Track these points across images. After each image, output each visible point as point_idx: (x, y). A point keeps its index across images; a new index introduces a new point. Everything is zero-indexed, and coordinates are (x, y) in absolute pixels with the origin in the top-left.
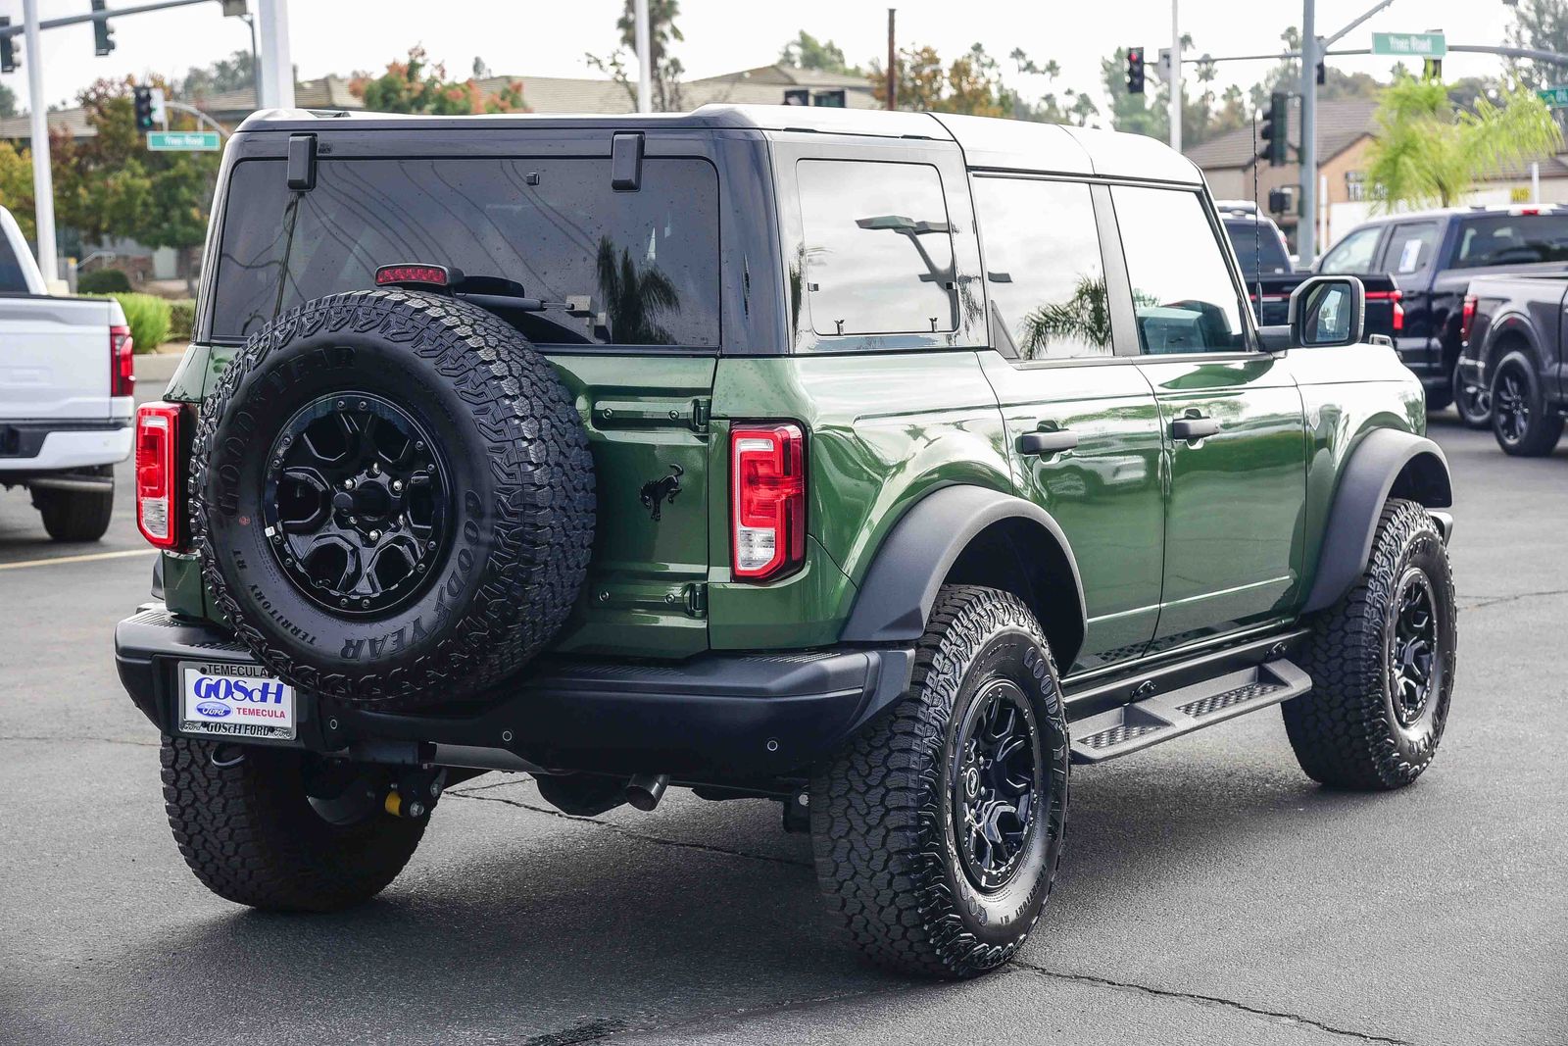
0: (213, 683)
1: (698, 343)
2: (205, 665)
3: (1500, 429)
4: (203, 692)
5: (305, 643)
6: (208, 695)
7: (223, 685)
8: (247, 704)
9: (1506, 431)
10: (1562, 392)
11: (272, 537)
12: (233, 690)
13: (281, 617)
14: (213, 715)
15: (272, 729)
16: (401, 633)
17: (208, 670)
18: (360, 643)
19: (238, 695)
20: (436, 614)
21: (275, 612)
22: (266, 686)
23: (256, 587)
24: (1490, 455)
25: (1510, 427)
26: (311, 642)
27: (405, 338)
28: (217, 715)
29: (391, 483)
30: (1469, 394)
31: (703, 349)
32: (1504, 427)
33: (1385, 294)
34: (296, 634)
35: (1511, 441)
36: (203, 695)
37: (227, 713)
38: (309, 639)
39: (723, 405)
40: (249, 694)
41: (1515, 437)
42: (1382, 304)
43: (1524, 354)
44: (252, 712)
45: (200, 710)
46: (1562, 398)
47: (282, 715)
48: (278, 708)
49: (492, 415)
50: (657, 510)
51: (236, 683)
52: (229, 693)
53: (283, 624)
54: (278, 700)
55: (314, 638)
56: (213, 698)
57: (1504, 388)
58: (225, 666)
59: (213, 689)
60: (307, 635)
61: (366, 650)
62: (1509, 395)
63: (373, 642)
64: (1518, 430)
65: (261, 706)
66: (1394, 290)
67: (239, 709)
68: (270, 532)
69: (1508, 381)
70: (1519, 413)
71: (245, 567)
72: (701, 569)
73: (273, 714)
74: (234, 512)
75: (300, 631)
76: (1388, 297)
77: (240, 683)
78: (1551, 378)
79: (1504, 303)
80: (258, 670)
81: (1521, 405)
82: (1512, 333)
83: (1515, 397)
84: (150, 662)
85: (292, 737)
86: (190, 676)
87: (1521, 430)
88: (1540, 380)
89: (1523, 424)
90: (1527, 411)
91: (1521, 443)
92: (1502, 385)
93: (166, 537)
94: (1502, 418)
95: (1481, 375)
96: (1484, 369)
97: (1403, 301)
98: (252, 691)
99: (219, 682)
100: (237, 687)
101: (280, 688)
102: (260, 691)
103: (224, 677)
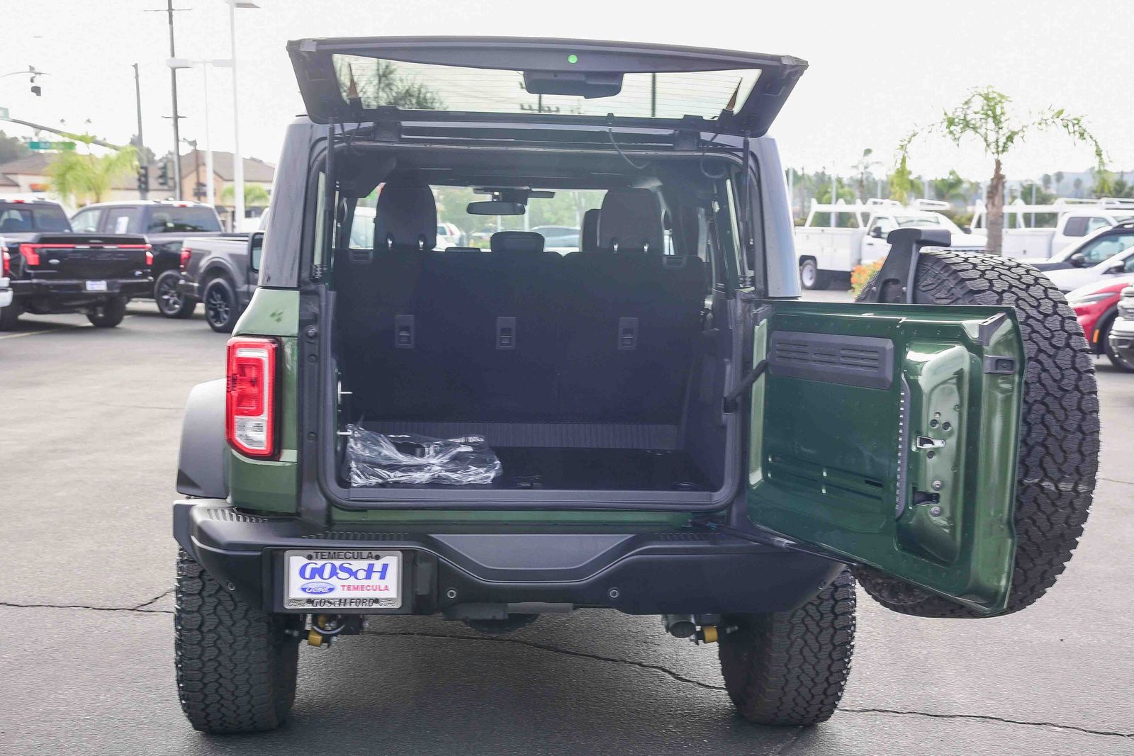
0: (318, 566)
2: (311, 552)
3: (211, 318)
4: (308, 574)
6: (312, 577)
7: (328, 569)
8: (352, 582)
9: (214, 320)
12: (338, 571)
14: (317, 593)
15: (376, 601)
17: (314, 557)
19: (342, 575)
22: (371, 566)
24: (204, 332)
25: (217, 317)
28: (321, 593)
30: (164, 299)
32: (213, 317)
33: (141, 246)
35: (218, 325)
36: (307, 577)
37: (331, 590)
40: (354, 574)
41: (221, 322)
42: (141, 252)
43: (225, 279)
44: (356, 588)
45: (304, 590)
47: (386, 588)
48: (382, 583)
51: (341, 566)
52: (334, 573)
54: (383, 577)
56: (317, 578)
57: (212, 296)
58: (332, 552)
59: (319, 572)
62: (215, 300)
64: (221, 318)
65: (366, 583)
66: (146, 243)
67: (343, 586)
69: (214, 293)
73: (378, 588)
76: (143, 248)
77: (344, 565)
78: (243, 292)
79: (209, 253)
80: (365, 553)
81: (223, 306)
82: (217, 269)
83: (219, 302)
84: (259, 554)
85: (398, 605)
86: (295, 562)
87: (225, 319)
88: (236, 293)
89: (225, 316)
90: (227, 309)
91: (225, 326)
92: (210, 296)
93: (263, 448)
94: (212, 313)
95: (196, 291)
96: (198, 287)
97: (150, 250)
98: (357, 571)
99: (324, 566)
100: (342, 568)
101: (385, 567)
102: (365, 571)
103: (330, 561)
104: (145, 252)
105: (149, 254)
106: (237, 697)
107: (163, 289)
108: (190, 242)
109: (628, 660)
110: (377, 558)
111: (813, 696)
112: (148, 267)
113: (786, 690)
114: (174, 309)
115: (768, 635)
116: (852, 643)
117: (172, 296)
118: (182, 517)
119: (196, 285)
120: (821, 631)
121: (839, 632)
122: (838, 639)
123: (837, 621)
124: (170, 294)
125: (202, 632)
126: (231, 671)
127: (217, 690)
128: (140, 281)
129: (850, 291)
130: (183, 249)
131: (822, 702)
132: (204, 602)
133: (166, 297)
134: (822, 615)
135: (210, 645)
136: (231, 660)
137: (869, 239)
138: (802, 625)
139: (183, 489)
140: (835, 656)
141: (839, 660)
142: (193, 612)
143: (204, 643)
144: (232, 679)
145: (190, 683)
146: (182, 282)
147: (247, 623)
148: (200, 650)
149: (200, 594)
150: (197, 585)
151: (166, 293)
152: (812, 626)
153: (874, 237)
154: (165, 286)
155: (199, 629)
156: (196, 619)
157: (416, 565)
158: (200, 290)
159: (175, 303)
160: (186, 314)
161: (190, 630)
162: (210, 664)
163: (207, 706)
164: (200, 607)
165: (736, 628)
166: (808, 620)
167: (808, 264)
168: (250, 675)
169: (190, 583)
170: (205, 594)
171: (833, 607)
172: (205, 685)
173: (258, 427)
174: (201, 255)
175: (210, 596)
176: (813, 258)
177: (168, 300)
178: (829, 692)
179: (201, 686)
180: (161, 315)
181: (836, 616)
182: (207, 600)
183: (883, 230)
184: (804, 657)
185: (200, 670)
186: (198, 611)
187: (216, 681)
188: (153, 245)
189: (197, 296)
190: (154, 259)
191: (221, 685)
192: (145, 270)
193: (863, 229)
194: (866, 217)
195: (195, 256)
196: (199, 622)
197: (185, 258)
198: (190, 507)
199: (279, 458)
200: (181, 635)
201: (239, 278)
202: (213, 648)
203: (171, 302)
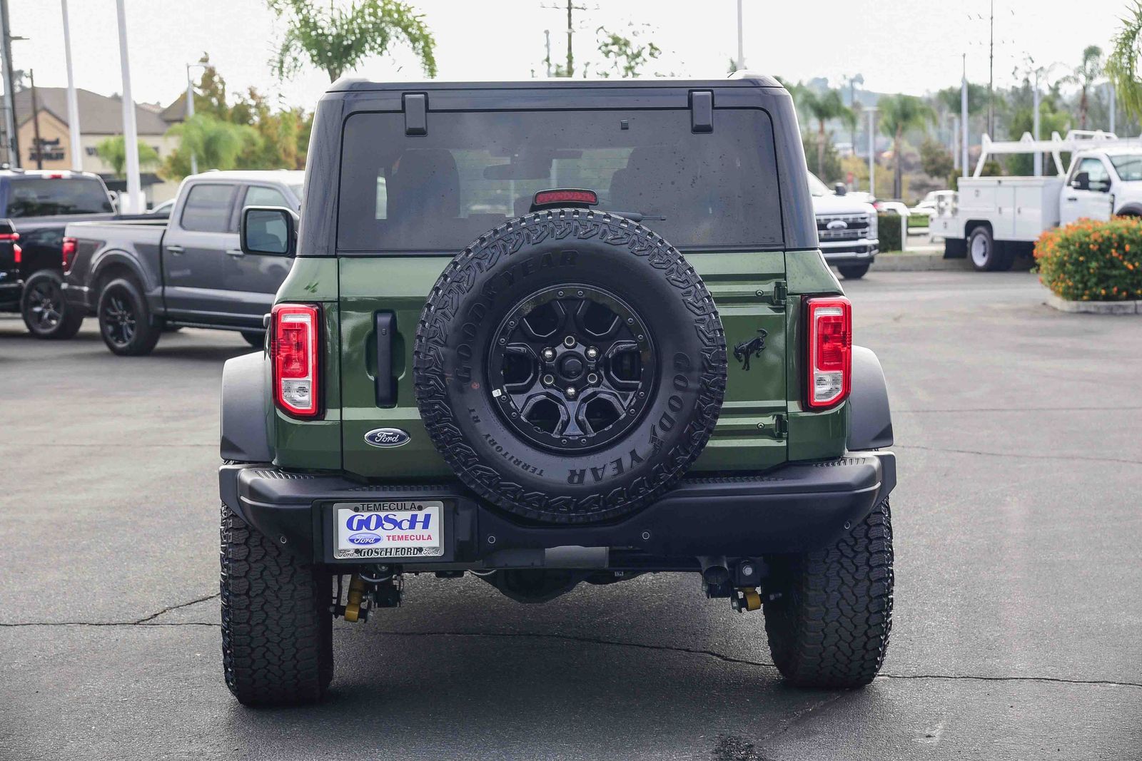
0: (365, 518)
1: (768, 241)
2: (359, 505)
3: (109, 337)
4: (355, 526)
5: (535, 475)
6: (359, 528)
7: (374, 520)
8: (397, 532)
9: (115, 338)
10: (166, 308)
11: (499, 397)
12: (383, 522)
13: (513, 457)
14: (364, 544)
15: (420, 550)
16: (619, 461)
17: (361, 508)
18: (583, 472)
19: (387, 525)
20: (651, 446)
21: (507, 453)
22: (414, 517)
23: (489, 435)
24: (99, 356)
25: (118, 333)
26: (540, 474)
27: (623, 242)
28: (368, 543)
29: (586, 352)
30: (35, 312)
31: (773, 245)
32: (112, 335)
33: (7, 236)
34: (527, 469)
35: (120, 345)
36: (355, 528)
37: (377, 540)
38: (537, 472)
39: (793, 285)
40: (398, 525)
41: (124, 342)
42: (6, 244)
43: (127, 279)
44: (400, 538)
45: (352, 541)
46: (166, 311)
47: (429, 538)
48: (425, 533)
49: (695, 296)
50: (747, 362)
51: (386, 517)
52: (379, 524)
53: (514, 462)
54: (426, 526)
55: (542, 471)
56: (364, 530)
57: (110, 305)
58: (377, 504)
59: (365, 523)
60: (536, 469)
61: (589, 477)
62: (114, 311)
63: (594, 470)
64: (126, 336)
65: (410, 532)
66: (12, 232)
67: (389, 537)
68: (496, 393)
69: (113, 300)
70: (125, 324)
71: (479, 421)
72: (781, 403)
73: (421, 538)
74: (469, 380)
75: (529, 466)
76: (9, 238)
77: (389, 516)
78: (155, 297)
79: (104, 243)
80: (408, 504)
81: (127, 318)
82: (115, 265)
83: (120, 312)
84: (310, 507)
85: (440, 553)
86: (343, 514)
87: (129, 336)
88: (145, 299)
89: (130, 332)
90: (133, 322)
91: (130, 346)
92: (107, 303)
93: (310, 408)
94: (110, 328)
95: (86, 297)
96: (89, 293)
97: (19, 241)
98: (402, 521)
99: (370, 517)
100: (387, 519)
101: (428, 517)
102: (408, 521)
103: (376, 513)
104: (12, 245)
105: (17, 248)
106: (284, 661)
107: (32, 298)
108: (76, 229)
109: (674, 647)
110: (420, 508)
111: (853, 652)
112: (16, 265)
113: (825, 645)
114: (51, 326)
115: (804, 589)
116: (890, 597)
117: (47, 307)
118: (229, 482)
119: (86, 289)
120: (856, 584)
121: (874, 584)
122: (875, 590)
123: (872, 573)
124: (43, 305)
125: (249, 597)
126: (279, 635)
127: (264, 654)
128: (6, 285)
129: (1033, 271)
130: (65, 239)
131: (863, 657)
132: (250, 568)
133: (38, 309)
134: (857, 568)
135: (258, 609)
136: (278, 624)
137: (1069, 192)
138: (837, 578)
139: (227, 456)
140: (873, 608)
141: (876, 613)
142: (241, 577)
143: (252, 608)
144: (278, 644)
145: (238, 648)
146: (64, 286)
147: (293, 588)
148: (248, 614)
149: (246, 560)
150: (243, 552)
151: (37, 303)
152: (848, 578)
153: (1076, 188)
154: (37, 293)
155: (247, 594)
156: (244, 584)
157: (458, 514)
158: (93, 296)
159: (51, 317)
160: (67, 333)
161: (236, 596)
162: (258, 628)
163: (255, 671)
164: (247, 572)
165: (780, 595)
166: (843, 572)
167: (977, 234)
168: (297, 639)
169: (236, 549)
170: (251, 559)
171: (868, 560)
172: (253, 650)
173: (302, 389)
174: (92, 247)
175: (256, 561)
176: (987, 224)
177: (41, 314)
178: (869, 647)
179: (249, 650)
180: (33, 336)
181: (871, 568)
182: (253, 565)
183: (1091, 177)
184: (840, 610)
185: (249, 633)
186: (245, 577)
187: (264, 646)
188: (21, 234)
189: (87, 304)
190: (22, 253)
191: (268, 649)
192: (12, 271)
193: (1063, 176)
194: (1066, 157)
195: (84, 248)
196: (247, 587)
197: (68, 252)
198: (237, 470)
199: (324, 417)
200: (228, 601)
201: (148, 277)
202: (261, 612)
203: (46, 315)
